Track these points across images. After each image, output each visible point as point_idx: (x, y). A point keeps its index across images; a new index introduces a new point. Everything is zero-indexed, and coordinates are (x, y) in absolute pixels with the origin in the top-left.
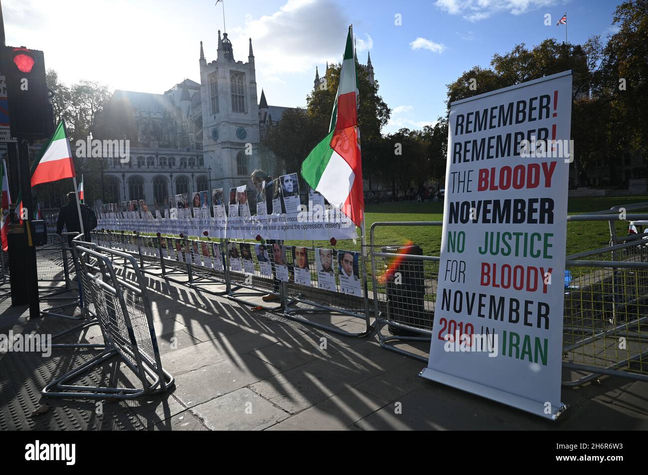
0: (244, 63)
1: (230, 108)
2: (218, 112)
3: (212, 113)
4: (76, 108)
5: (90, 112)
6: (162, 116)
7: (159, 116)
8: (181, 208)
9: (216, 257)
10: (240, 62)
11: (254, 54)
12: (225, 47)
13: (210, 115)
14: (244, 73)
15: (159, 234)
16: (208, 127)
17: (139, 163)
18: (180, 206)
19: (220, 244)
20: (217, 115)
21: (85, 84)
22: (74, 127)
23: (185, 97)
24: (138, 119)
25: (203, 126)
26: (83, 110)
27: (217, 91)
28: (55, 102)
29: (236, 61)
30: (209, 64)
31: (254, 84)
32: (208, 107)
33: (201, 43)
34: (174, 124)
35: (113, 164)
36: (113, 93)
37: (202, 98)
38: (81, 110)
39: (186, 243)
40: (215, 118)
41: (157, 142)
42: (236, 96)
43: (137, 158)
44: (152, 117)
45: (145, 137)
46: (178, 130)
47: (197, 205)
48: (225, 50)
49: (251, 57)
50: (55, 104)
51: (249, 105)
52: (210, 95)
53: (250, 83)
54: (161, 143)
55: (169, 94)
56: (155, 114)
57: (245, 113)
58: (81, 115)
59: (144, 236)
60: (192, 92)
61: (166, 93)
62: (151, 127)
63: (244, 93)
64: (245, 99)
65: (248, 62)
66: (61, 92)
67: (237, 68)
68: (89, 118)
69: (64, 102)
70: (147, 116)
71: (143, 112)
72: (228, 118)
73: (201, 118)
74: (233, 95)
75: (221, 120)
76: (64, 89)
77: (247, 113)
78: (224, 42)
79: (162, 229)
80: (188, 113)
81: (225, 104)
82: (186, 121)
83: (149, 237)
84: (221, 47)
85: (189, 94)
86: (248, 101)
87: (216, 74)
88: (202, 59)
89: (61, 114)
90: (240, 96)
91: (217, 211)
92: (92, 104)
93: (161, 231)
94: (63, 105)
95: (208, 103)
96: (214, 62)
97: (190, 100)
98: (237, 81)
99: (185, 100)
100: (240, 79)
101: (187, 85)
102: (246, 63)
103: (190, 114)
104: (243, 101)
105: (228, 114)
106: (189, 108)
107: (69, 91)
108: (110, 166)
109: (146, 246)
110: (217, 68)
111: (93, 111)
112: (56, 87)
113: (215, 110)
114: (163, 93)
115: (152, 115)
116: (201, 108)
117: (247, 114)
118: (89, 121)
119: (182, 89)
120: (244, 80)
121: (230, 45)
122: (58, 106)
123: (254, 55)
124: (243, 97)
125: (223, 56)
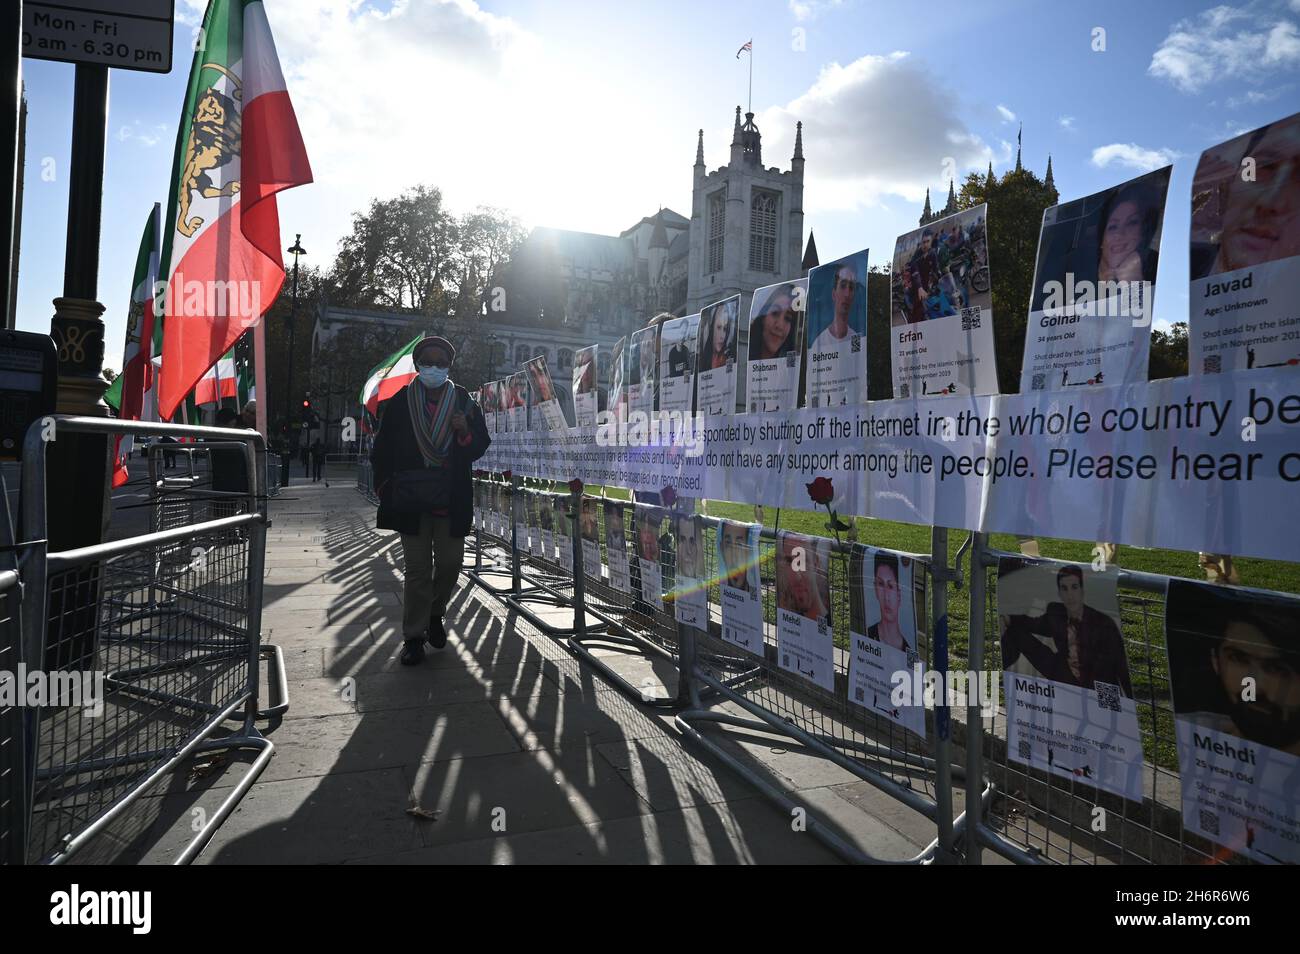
0: (782, 172)
1: (746, 262)
2: (720, 268)
3: (707, 271)
4: (465, 256)
5: (487, 264)
6: (612, 278)
7: (607, 277)
8: (680, 373)
9: (874, 633)
10: (774, 170)
11: (804, 153)
12: (747, 141)
13: (704, 275)
14: (781, 192)
15: (576, 486)
16: (697, 299)
17: (560, 361)
18: (679, 367)
19: (926, 565)
20: (718, 275)
21: (485, 212)
22: (458, 291)
23: (659, 240)
24: (567, 281)
25: (689, 296)
26: (476, 260)
27: (722, 227)
28: (434, 244)
29: (767, 168)
30: (713, 173)
31: (798, 216)
32: (702, 259)
33: (701, 132)
34: (632, 292)
35: (514, 360)
36: (529, 232)
37: (691, 240)
38: (473, 258)
39: (687, 528)
40: (713, 282)
41: (597, 325)
42: (760, 237)
43: (559, 351)
44: (593, 278)
45: (577, 314)
46: (639, 305)
47: (774, 347)
48: (746, 145)
49: (798, 159)
50: (433, 247)
51: (785, 257)
52: (708, 235)
53: (791, 212)
54: (605, 328)
55: (629, 237)
56: (600, 273)
57: (775, 274)
58: (472, 268)
59: (531, 490)
60: (671, 233)
61: (624, 234)
62: (590, 297)
63: (777, 231)
64: (777, 245)
65: (790, 170)
66: (444, 227)
67: (768, 181)
68: (484, 274)
69: (448, 245)
70: (585, 276)
71: (579, 268)
72: (740, 282)
73: (685, 282)
74: (753, 236)
75: (724, 286)
76: (450, 220)
77: (779, 273)
78: (746, 129)
79: (590, 465)
80: (661, 272)
81: (737, 251)
82: (655, 289)
83: (546, 492)
84: (740, 137)
85: (666, 237)
86: (782, 248)
87: (724, 193)
88: (700, 165)
89: (440, 265)
90: (767, 239)
91: (923, 359)
92: (492, 248)
93: (587, 473)
94: (445, 251)
95: (702, 251)
96: (722, 169)
97: (667, 247)
98: (764, 208)
99: (659, 247)
100: (772, 203)
101: (665, 220)
102: (786, 173)
103: (664, 274)
104: (773, 250)
105: (741, 274)
106: (664, 262)
107: (458, 225)
108: (508, 362)
109: (533, 524)
110: (727, 182)
111: (492, 262)
112: (438, 217)
113: (716, 264)
114: (618, 235)
115: (595, 276)
116: (687, 263)
117: (778, 276)
118: (482, 279)
119: (653, 227)
120: (778, 207)
121: (757, 136)
122: (436, 251)
123: (804, 157)
124: (773, 240)
125: (741, 158)
